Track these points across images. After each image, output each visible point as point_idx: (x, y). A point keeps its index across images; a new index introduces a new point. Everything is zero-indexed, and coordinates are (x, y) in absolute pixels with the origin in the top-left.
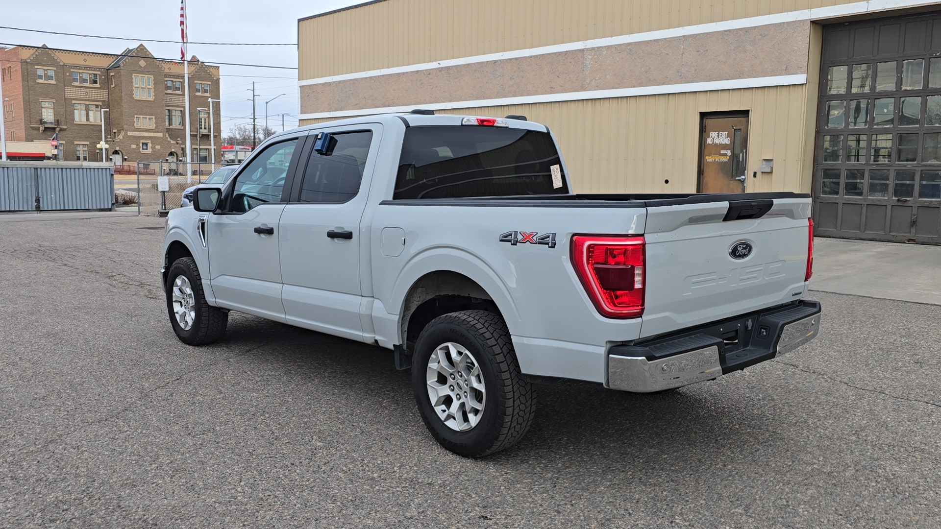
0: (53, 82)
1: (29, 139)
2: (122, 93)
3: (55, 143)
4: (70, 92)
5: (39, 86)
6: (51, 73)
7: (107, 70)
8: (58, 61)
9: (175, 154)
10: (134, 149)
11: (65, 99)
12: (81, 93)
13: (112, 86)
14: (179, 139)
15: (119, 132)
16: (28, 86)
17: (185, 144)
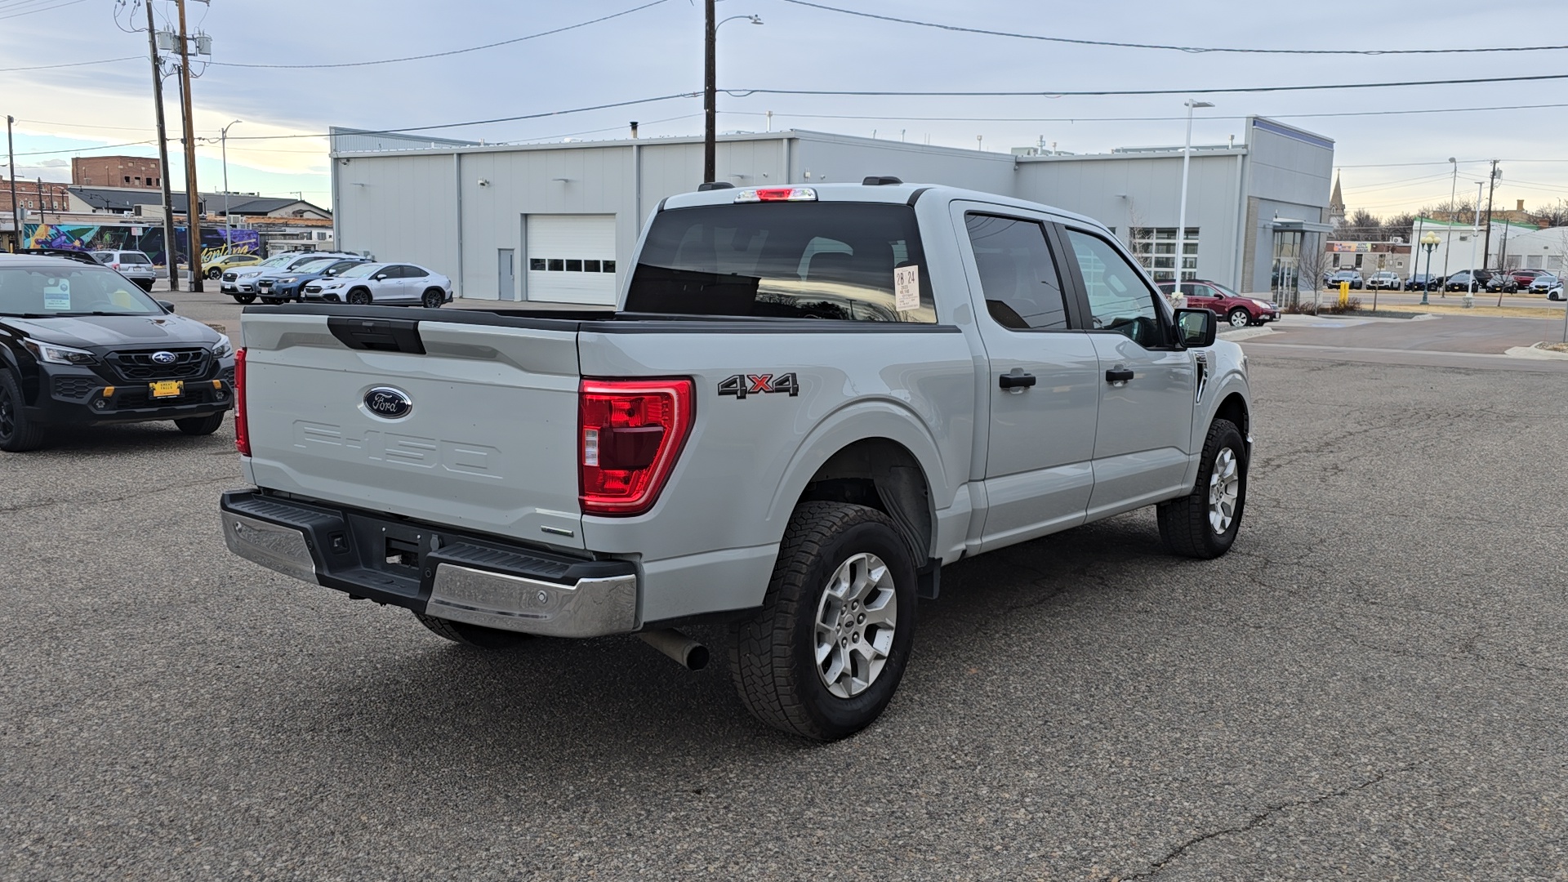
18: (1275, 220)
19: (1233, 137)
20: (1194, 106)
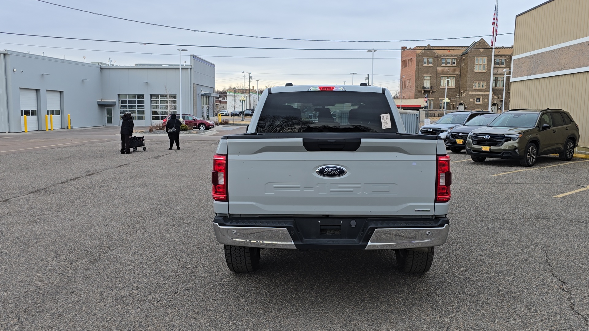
0: (431, 65)
1: (416, 97)
2: (468, 68)
3: (426, 99)
4: (440, 70)
5: (424, 68)
6: (431, 60)
7: (461, 56)
8: (435, 53)
9: (496, 105)
10: (472, 102)
11: (437, 74)
12: (445, 70)
13: (463, 65)
14: (500, 95)
15: (464, 92)
16: (419, 68)
17: (502, 98)
18: (201, 92)
19: (185, 62)
20: (182, 50)
